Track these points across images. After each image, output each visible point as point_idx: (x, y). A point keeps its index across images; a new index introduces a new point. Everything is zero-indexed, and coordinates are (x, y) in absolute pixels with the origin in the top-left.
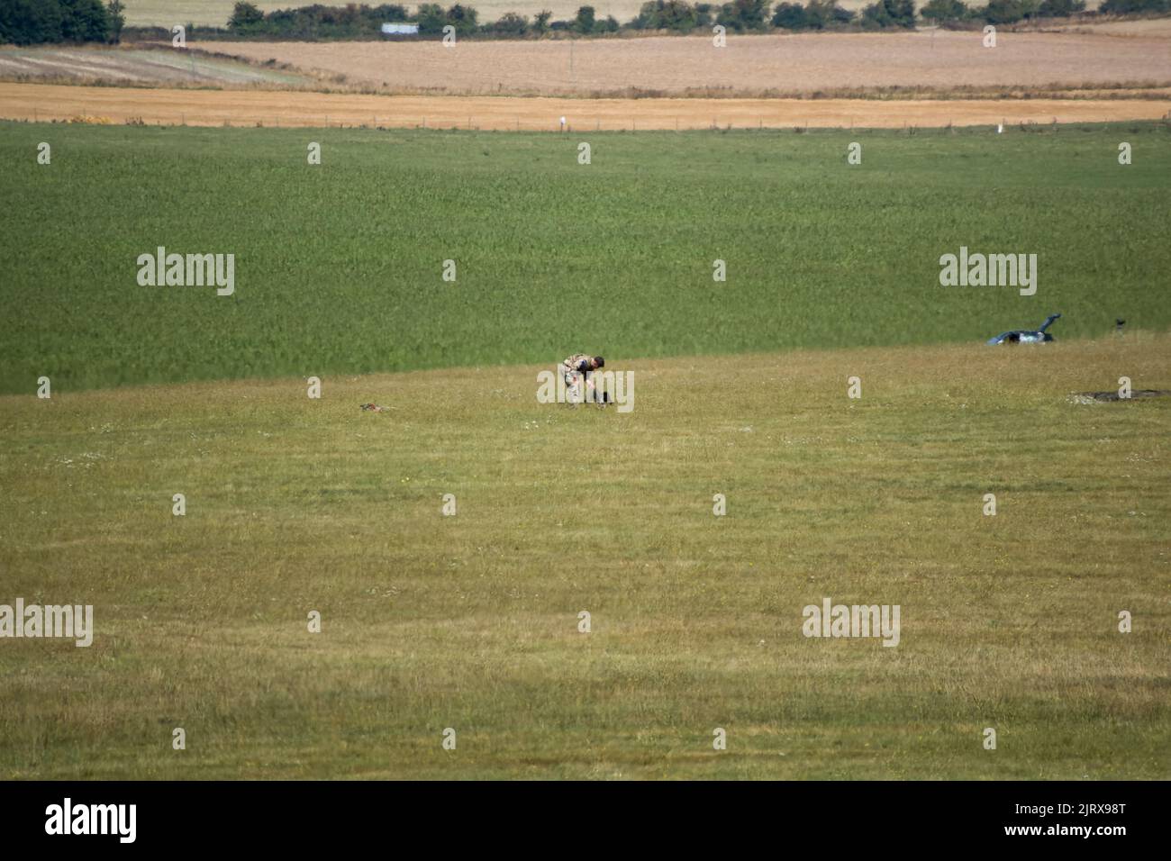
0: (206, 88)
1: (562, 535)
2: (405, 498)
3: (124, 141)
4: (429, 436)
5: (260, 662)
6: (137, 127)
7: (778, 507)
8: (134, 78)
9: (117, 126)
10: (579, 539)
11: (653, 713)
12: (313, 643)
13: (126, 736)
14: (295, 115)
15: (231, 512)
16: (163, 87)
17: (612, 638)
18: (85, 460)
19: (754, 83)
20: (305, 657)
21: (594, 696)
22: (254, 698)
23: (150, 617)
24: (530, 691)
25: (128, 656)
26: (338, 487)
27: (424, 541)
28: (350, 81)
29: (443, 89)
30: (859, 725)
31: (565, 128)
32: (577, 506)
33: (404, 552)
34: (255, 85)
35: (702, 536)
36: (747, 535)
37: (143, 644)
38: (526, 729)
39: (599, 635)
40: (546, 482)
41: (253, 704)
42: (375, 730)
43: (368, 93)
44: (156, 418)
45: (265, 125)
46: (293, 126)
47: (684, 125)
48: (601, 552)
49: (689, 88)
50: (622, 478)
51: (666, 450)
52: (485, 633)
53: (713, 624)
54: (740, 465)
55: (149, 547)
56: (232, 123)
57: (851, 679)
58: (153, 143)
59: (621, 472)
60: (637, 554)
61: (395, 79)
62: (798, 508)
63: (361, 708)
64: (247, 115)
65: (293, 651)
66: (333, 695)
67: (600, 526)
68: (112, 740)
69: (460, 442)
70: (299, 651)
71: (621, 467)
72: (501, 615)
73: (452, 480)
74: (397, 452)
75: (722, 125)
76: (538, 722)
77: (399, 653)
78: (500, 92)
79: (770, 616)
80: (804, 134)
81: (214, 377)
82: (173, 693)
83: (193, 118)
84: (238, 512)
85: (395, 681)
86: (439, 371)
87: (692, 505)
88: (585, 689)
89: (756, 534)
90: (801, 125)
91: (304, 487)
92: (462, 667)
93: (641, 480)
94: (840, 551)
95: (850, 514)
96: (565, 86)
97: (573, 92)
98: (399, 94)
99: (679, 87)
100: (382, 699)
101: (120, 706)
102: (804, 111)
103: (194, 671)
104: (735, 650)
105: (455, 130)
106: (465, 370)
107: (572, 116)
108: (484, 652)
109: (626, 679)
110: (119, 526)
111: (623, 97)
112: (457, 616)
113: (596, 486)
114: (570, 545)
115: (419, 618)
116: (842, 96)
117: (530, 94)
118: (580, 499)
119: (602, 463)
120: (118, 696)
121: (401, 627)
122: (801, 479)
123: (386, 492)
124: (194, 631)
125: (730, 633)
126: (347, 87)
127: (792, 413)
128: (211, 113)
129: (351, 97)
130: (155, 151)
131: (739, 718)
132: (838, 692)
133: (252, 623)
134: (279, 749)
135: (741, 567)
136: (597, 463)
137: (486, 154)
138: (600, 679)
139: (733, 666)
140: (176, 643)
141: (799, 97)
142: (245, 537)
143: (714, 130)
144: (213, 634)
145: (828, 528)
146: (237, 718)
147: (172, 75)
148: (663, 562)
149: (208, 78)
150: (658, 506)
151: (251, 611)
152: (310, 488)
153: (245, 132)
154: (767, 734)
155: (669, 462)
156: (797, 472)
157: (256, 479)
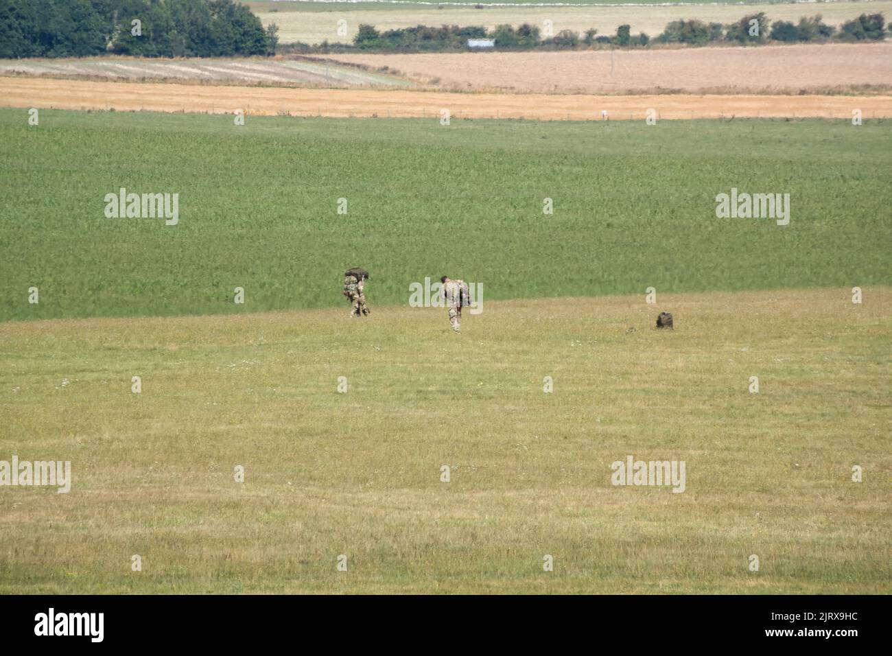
0: (337, 88)
1: (600, 428)
2: (480, 398)
3: (276, 128)
4: (499, 351)
5: (372, 519)
6: (286, 118)
7: (768, 410)
8: (284, 80)
9: (271, 117)
10: (613, 433)
11: (671, 567)
12: (412, 506)
13: (276, 572)
14: (401, 108)
15: (351, 405)
16: (306, 87)
17: (639, 508)
18: (246, 365)
19: (753, 82)
20: (405, 516)
21: (626, 553)
22: (368, 547)
23: (293, 484)
24: (575, 546)
25: (277, 512)
26: (429, 389)
27: (494, 431)
28: (442, 82)
29: (512, 88)
30: (836, 582)
31: (606, 119)
32: (611, 406)
33: (479, 438)
34: (372, 87)
35: (710, 431)
36: (743, 432)
37: (288, 503)
38: (573, 576)
39: (629, 505)
40: (587, 387)
41: (368, 550)
42: (458, 574)
43: (456, 92)
44: (297, 335)
45: (379, 115)
46: (399, 116)
47: (698, 115)
48: (629, 442)
49: (703, 88)
50: (647, 386)
51: (680, 365)
52: (541, 502)
53: (717, 499)
54: (739, 376)
55: (291, 432)
56: (355, 115)
57: (829, 545)
58: (296, 130)
59: (646, 382)
60: (659, 444)
61: (477, 81)
62: (786, 412)
63: (449, 556)
64: (366, 108)
65: (397, 511)
66: (427, 546)
67: (630, 423)
68: (266, 575)
69: (522, 357)
70: (402, 512)
71: (646, 377)
72: (554, 489)
73: (517, 385)
74: (475, 363)
75: (729, 115)
76: (582, 571)
77: (476, 515)
78: (555, 91)
79: (764, 495)
80: (791, 122)
81: (338, 304)
82: (310, 541)
83: (326, 111)
84: (356, 405)
85: (474, 537)
86: (506, 302)
87: (701, 407)
88: (619, 547)
89: (753, 431)
90: (789, 115)
91: (405, 388)
92: (524, 526)
93: (661, 387)
94: (819, 446)
95: (827, 418)
96: (607, 87)
97: (613, 90)
98: (480, 93)
99: (695, 87)
100: (463, 549)
101: (272, 550)
102: (792, 105)
103: (326, 524)
104: (736, 519)
105: (521, 120)
106: (524, 301)
107: (612, 108)
108: (541, 516)
109: (650, 539)
110: (271, 416)
111: (651, 94)
112: (521, 488)
113: (626, 391)
114: (606, 436)
115: (492, 488)
116: (824, 93)
117: (578, 92)
118: (614, 401)
119: (631, 374)
120: (270, 543)
121: (479, 495)
122: (787, 390)
123: (465, 393)
124: (325, 494)
125: (731, 506)
126: (440, 87)
127: (780, 337)
128: (341, 107)
129: (442, 95)
130: (298, 134)
131: (739, 572)
132: (818, 555)
133: (366, 490)
134: (388, 586)
135: (740, 455)
136: (627, 373)
137: (544, 138)
138: (630, 540)
139: (734, 533)
140: (312, 503)
141: (788, 94)
142: (361, 425)
143: (721, 120)
144: (338, 497)
145: (809, 428)
146: (356, 561)
147: (312, 78)
148: (679, 451)
149: (339, 81)
150: (675, 408)
151: (365, 480)
152: (409, 389)
153: (364, 121)
154: (763, 586)
155: (682, 374)
156: (784, 383)
157: (369, 381)
